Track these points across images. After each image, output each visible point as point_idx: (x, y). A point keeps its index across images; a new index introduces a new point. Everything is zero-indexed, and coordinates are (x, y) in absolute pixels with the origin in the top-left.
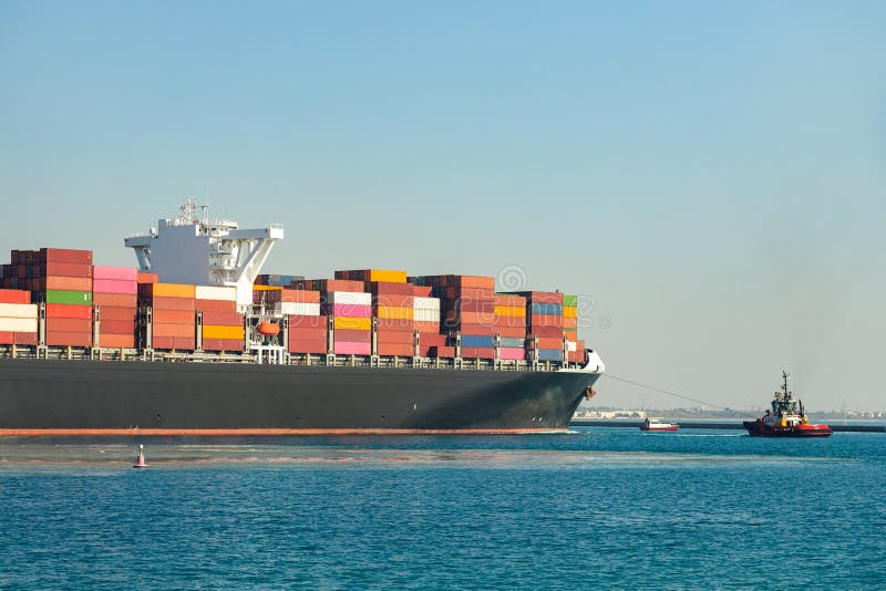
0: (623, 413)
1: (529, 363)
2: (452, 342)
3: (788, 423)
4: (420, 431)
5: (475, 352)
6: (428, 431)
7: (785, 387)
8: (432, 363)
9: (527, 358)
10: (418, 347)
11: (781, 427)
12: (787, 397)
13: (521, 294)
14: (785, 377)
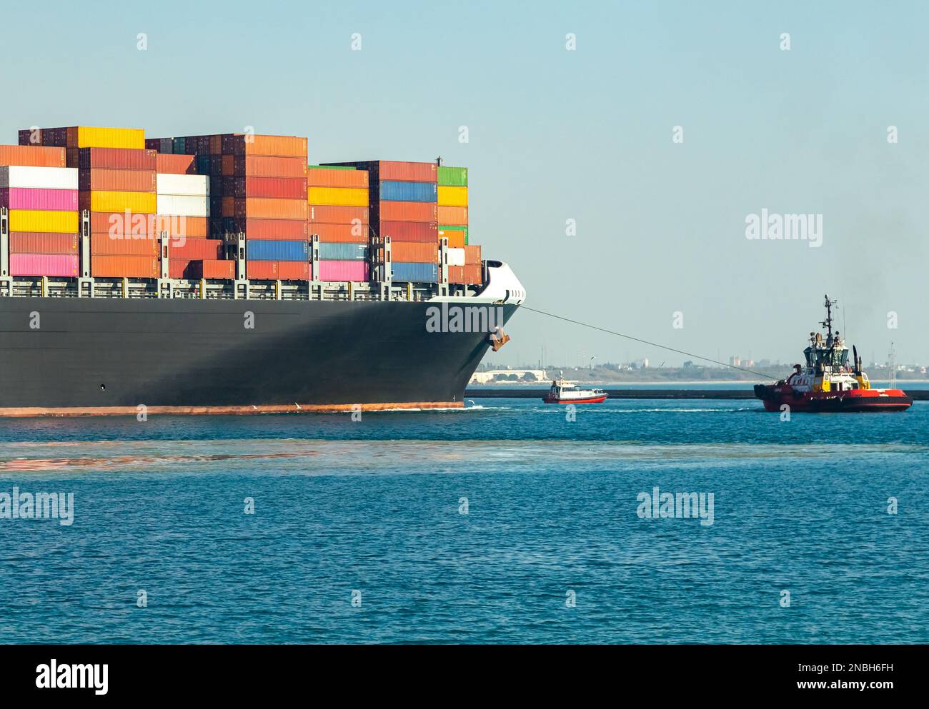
0: (508, 373)
1: (375, 288)
2: (228, 251)
3: (833, 386)
4: (172, 409)
5: (273, 271)
6: (187, 410)
7: (828, 323)
8: (192, 290)
9: (372, 278)
10: (165, 261)
11: (820, 392)
12: (832, 340)
13: (359, 166)
14: (828, 305)
